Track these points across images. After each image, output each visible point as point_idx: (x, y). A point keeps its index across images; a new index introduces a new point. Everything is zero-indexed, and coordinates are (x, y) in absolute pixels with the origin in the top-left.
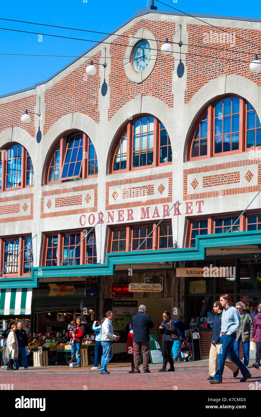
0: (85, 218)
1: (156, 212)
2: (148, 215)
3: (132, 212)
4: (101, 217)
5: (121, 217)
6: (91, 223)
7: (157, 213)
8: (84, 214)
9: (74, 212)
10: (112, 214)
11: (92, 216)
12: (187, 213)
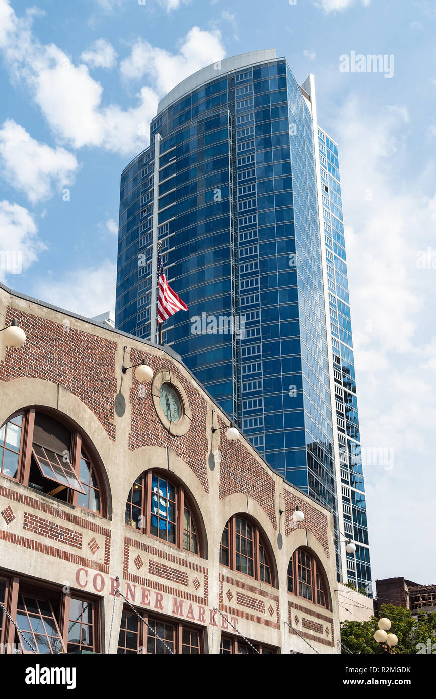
0: (87, 576)
1: (190, 611)
2: (181, 612)
3: (162, 599)
4: (115, 585)
5: (146, 599)
6: (99, 588)
7: (192, 613)
8: (86, 569)
9: (67, 557)
10: (133, 588)
11: (99, 579)
12: (223, 626)
